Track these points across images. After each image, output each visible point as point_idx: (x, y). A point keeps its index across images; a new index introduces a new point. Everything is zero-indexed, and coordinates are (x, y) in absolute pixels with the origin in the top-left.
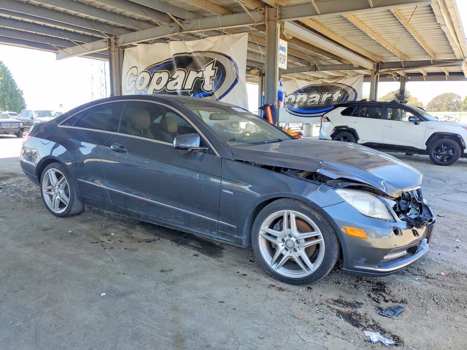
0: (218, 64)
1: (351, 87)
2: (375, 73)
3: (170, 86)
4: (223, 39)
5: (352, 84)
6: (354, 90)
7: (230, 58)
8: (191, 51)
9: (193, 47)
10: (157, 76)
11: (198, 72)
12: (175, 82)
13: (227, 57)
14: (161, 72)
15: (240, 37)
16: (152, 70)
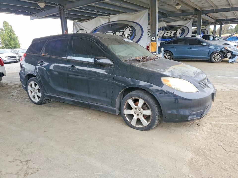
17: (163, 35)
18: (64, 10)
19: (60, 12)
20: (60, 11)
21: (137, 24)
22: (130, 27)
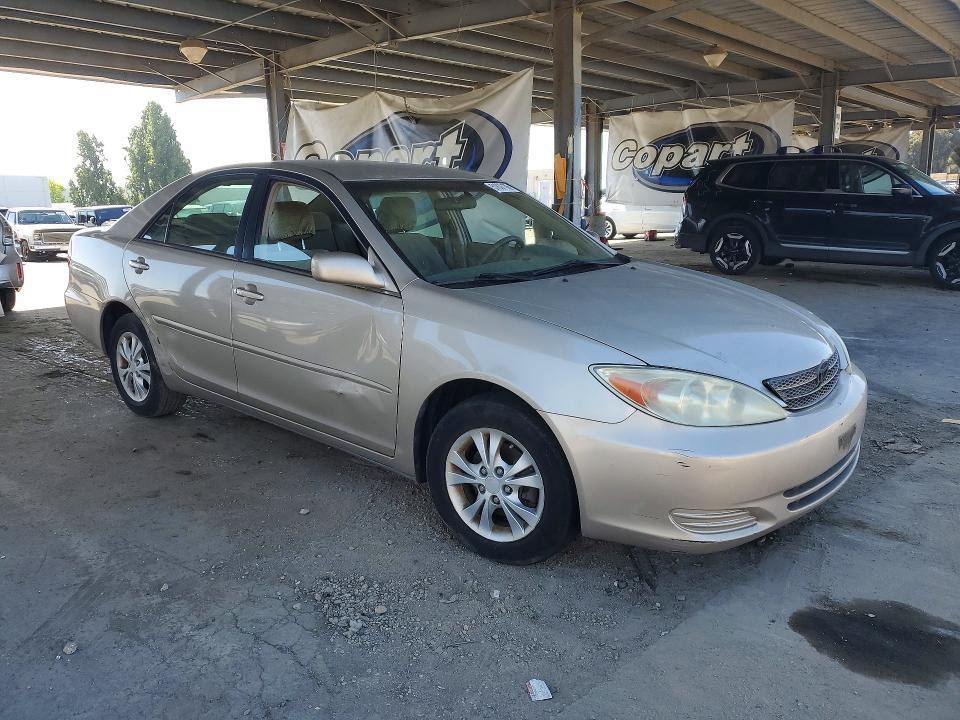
0: (754, 136)
1: (889, 145)
2: (931, 123)
3: (687, 163)
4: (760, 107)
5: (892, 141)
6: (894, 148)
7: (770, 129)
8: (714, 120)
9: (718, 116)
10: (666, 151)
11: (724, 145)
12: (691, 157)
13: (766, 127)
14: (672, 147)
15: (785, 105)
16: (659, 143)
17: (681, 162)
18: (279, 69)
19: (268, 77)
20: (267, 71)
21: (489, 118)
22: (460, 128)
